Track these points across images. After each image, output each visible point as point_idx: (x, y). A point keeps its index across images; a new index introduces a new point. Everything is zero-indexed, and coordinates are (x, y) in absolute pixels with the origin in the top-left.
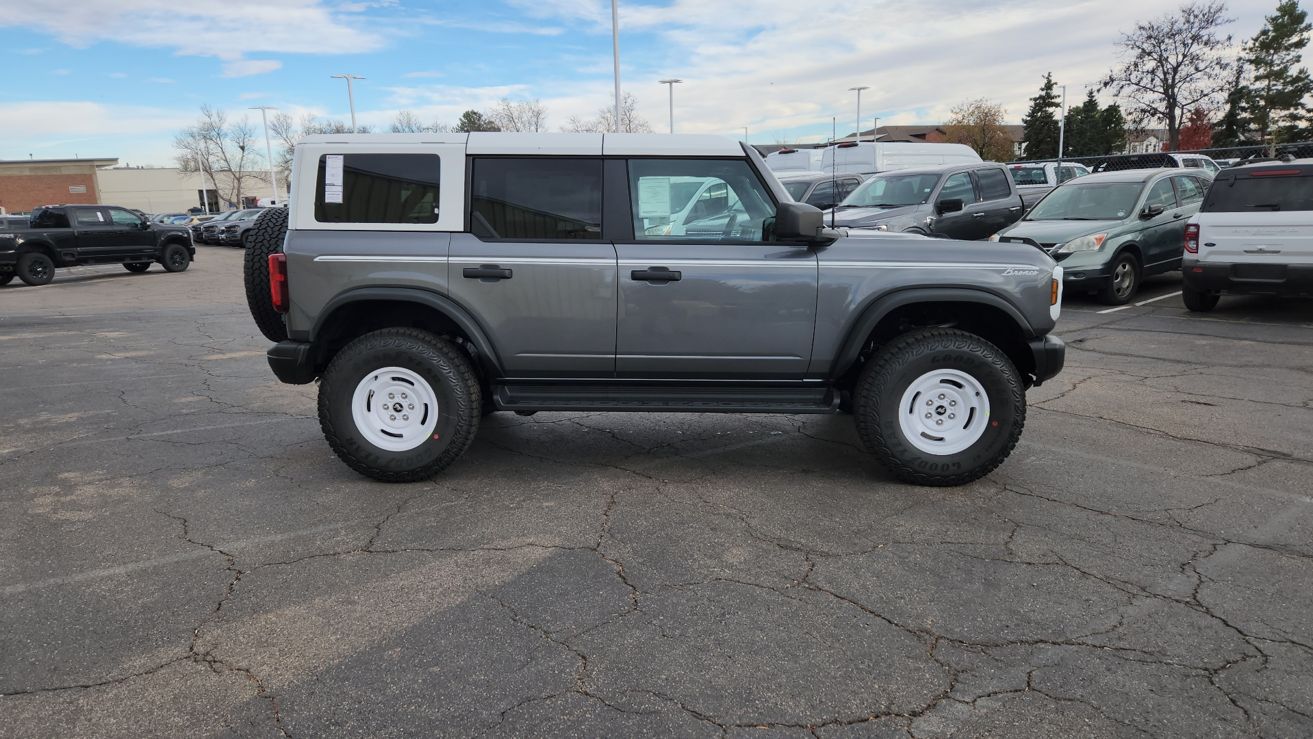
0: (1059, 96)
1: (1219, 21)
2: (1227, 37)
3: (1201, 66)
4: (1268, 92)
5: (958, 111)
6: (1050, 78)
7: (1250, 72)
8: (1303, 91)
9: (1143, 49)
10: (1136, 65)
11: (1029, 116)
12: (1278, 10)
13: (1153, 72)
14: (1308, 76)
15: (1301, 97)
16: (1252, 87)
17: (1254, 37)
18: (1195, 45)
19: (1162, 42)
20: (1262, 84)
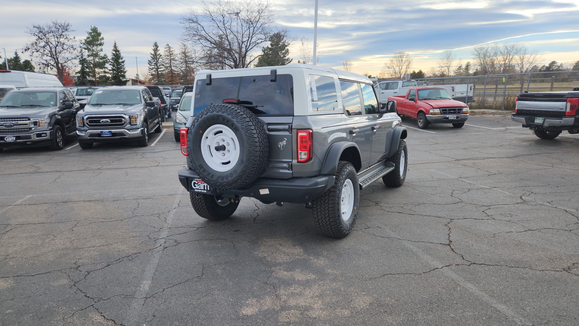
1: (69, 30)
2: (73, 37)
3: (65, 47)
4: (94, 62)
7: (86, 53)
8: (106, 62)
9: (39, 37)
10: (36, 43)
12: (92, 30)
13: (44, 47)
14: (107, 57)
15: (105, 65)
16: (87, 59)
17: (85, 39)
18: (61, 39)
19: (46, 34)
20: (91, 58)
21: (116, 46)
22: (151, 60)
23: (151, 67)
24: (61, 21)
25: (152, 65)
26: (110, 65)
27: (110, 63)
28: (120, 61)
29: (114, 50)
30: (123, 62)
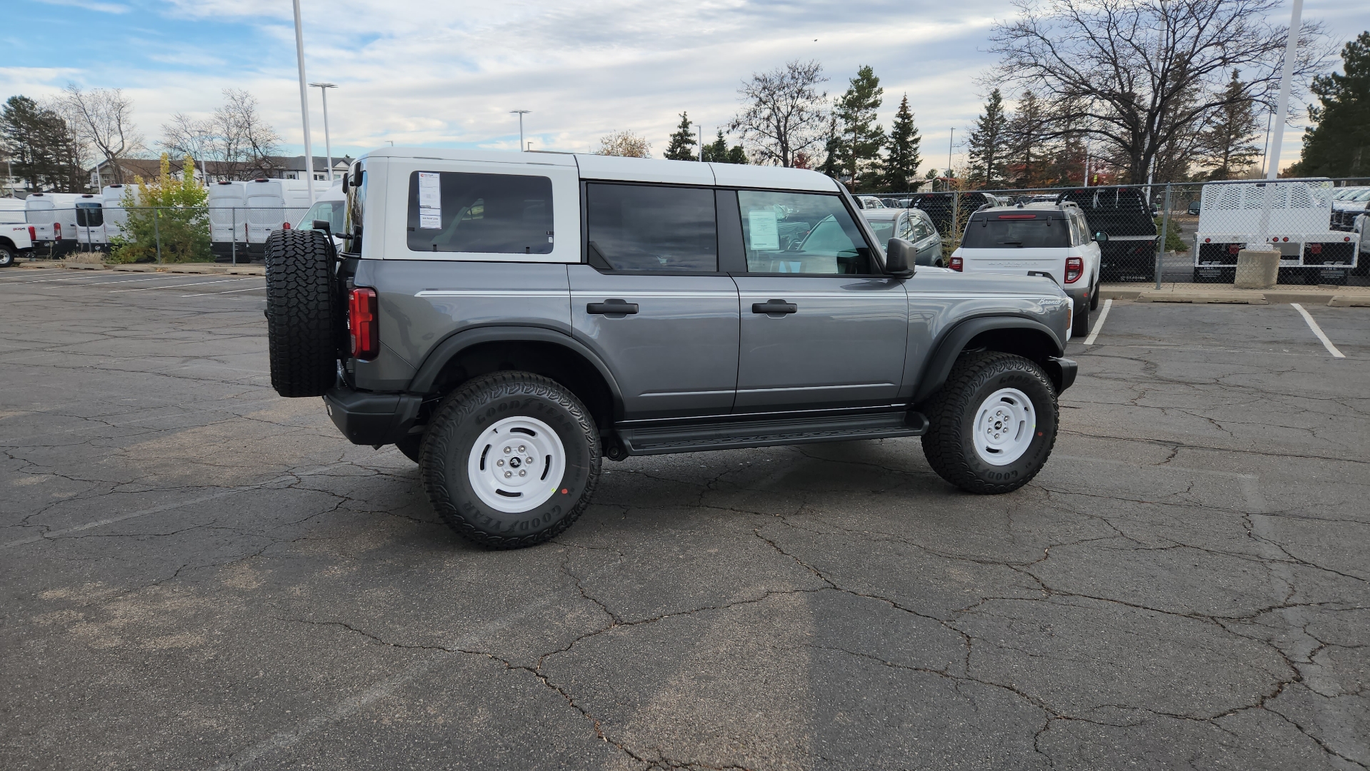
0: (694, 135)
1: (817, 79)
2: (822, 94)
3: (805, 117)
4: (855, 143)
5: (607, 141)
6: (686, 117)
7: (842, 125)
8: (879, 144)
9: (760, 99)
10: (755, 112)
11: (669, 151)
12: (860, 74)
13: (768, 119)
14: (883, 132)
15: (877, 149)
16: (843, 138)
17: (844, 95)
18: (799, 99)
19: (774, 93)
20: (850, 136)
21: (907, 105)
22: (979, 132)
23: (976, 150)
24: (804, 63)
25: (980, 145)
26: (887, 148)
27: (887, 144)
28: (910, 139)
29: (899, 116)
30: (916, 141)
